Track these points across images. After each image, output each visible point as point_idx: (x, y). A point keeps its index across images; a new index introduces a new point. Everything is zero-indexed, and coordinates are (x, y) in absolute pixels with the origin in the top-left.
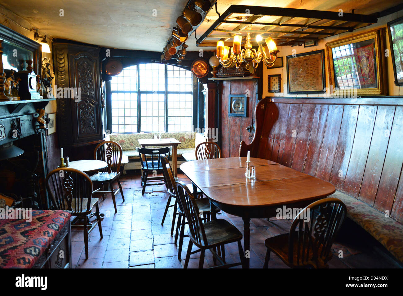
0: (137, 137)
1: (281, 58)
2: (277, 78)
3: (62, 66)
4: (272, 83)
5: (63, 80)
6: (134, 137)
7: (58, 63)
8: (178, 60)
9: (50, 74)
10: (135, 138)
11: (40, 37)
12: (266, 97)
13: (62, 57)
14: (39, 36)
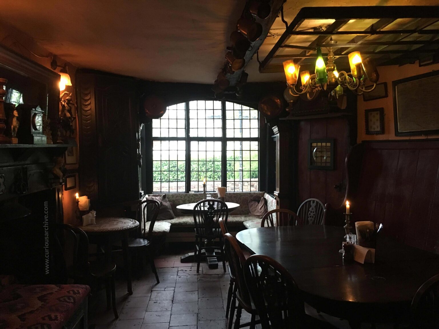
0: (185, 198)
1: (383, 85)
2: (377, 114)
3: (87, 103)
4: (371, 120)
5: (88, 122)
6: (181, 197)
7: (82, 100)
8: (238, 94)
9: (71, 113)
10: (182, 200)
11: (59, 66)
12: (363, 141)
13: (87, 92)
14: (58, 64)
